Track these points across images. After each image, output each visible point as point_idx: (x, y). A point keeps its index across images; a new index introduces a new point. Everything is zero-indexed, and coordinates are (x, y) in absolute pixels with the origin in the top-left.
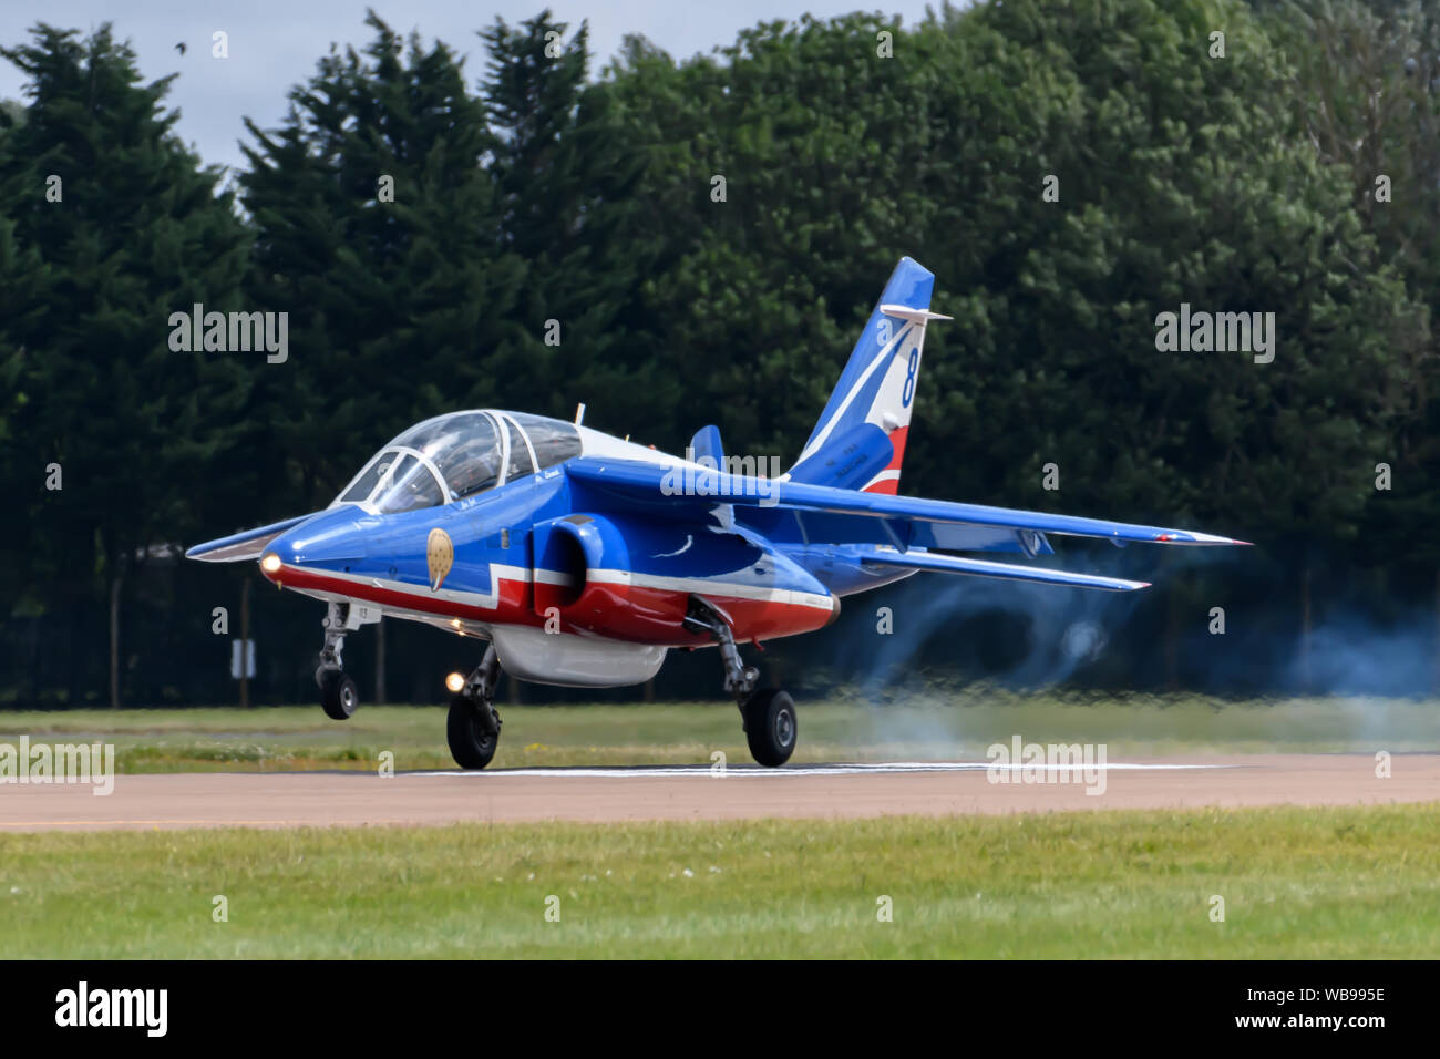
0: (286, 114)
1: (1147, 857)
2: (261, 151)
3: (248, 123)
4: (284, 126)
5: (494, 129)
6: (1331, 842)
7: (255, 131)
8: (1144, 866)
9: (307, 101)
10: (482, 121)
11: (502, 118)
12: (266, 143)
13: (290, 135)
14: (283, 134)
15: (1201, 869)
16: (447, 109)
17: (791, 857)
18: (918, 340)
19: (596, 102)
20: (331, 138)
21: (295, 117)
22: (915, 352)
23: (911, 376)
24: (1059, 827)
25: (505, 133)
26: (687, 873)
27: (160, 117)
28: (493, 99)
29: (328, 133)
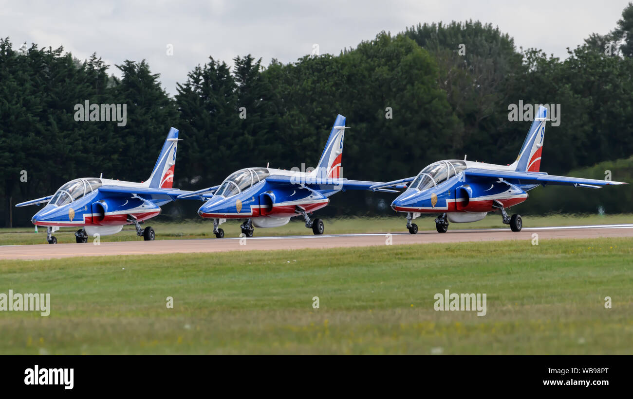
0: (187, 81)
1: (400, 256)
2: (180, 89)
3: (177, 83)
4: (186, 83)
5: (236, 83)
6: (445, 251)
7: (179, 85)
8: (399, 259)
9: (191, 76)
10: (234, 82)
11: (239, 80)
12: (181, 87)
13: (187, 85)
14: (185, 85)
15: (413, 259)
16: (225, 79)
17: (314, 258)
18: (176, 145)
19: (261, 77)
20: (197, 86)
21: (189, 81)
22: (175, 148)
23: (174, 153)
24: (378, 249)
25: (239, 84)
26: (288, 262)
27: (156, 83)
28: (236, 76)
29: (196, 84)
